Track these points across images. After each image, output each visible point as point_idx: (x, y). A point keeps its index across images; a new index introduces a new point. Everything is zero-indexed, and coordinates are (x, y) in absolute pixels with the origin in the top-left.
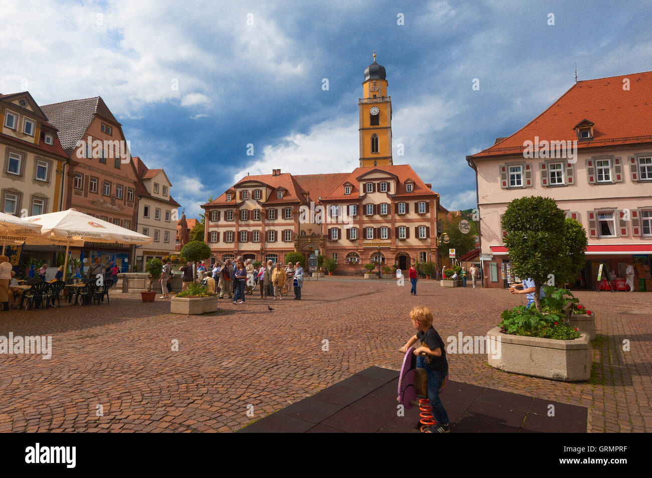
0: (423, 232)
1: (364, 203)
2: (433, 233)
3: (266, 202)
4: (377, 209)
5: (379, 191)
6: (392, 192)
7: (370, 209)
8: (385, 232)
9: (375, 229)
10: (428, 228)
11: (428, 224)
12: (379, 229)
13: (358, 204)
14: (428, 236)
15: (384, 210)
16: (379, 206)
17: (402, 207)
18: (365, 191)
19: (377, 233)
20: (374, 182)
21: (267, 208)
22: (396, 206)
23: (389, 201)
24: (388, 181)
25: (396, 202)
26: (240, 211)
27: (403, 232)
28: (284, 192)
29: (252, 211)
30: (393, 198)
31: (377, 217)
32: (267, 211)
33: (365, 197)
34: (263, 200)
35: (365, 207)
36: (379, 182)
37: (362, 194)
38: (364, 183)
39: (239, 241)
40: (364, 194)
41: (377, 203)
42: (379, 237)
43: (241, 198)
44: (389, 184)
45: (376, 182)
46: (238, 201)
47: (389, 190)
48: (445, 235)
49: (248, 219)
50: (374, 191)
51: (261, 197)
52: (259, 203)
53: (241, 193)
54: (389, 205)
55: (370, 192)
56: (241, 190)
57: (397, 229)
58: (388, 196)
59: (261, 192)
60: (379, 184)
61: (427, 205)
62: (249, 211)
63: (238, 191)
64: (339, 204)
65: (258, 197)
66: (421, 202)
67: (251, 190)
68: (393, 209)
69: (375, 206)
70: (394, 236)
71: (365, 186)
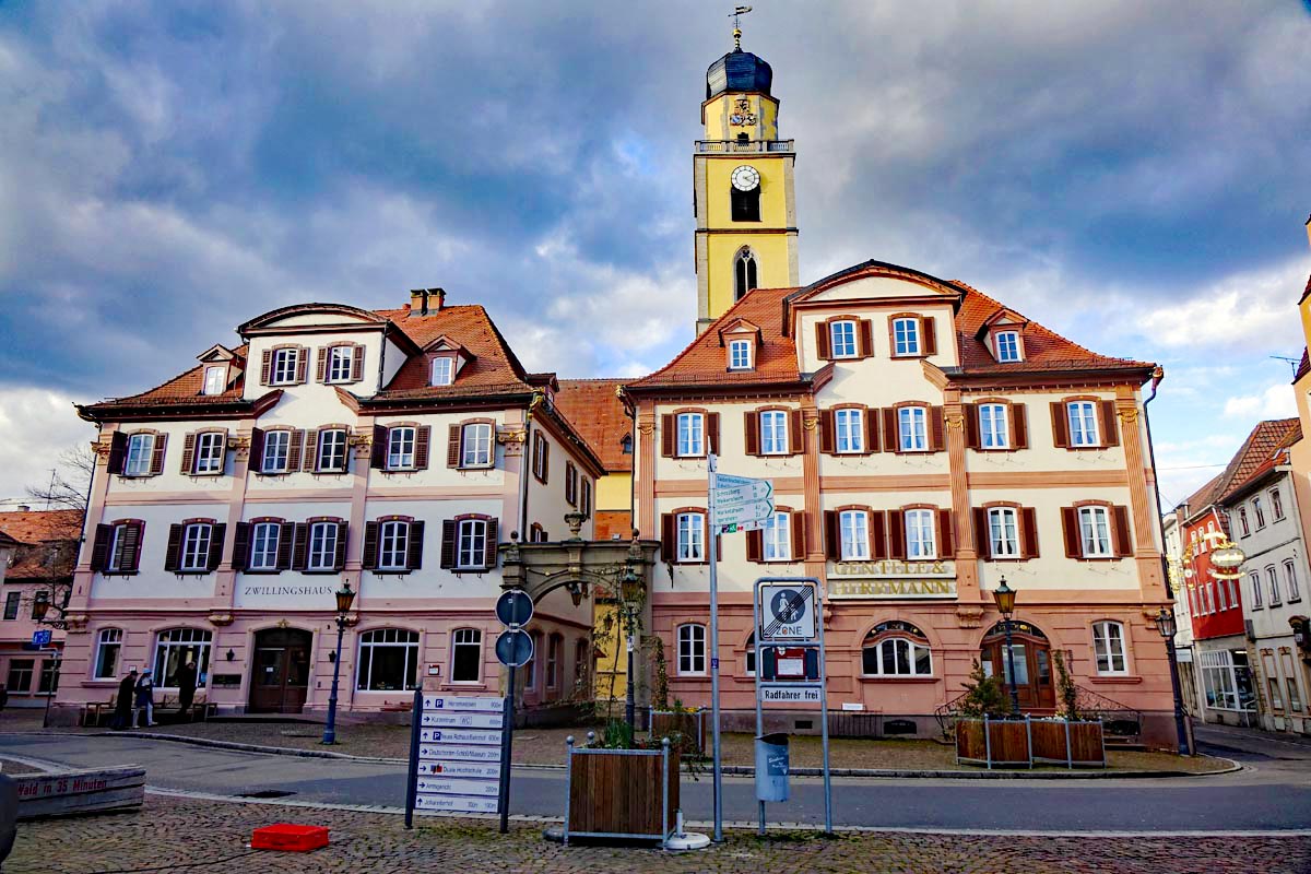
0: (1099, 528)
1: (824, 402)
3: (379, 394)
4: (883, 430)
6: (947, 354)
7: (852, 430)
8: (923, 532)
9: (877, 518)
10: (1119, 514)
12: (897, 518)
13: (795, 405)
14: (1123, 545)
15: (916, 428)
16: (890, 414)
17: (996, 424)
18: (824, 349)
19: (889, 534)
20: (865, 316)
21: (383, 421)
22: (971, 413)
25: (969, 399)
26: (260, 434)
27: (1007, 530)
28: (462, 361)
29: (312, 434)
30: (954, 381)
31: (885, 462)
32: (380, 432)
33: (826, 376)
34: (367, 388)
35: (827, 419)
36: (884, 314)
37: (810, 362)
38: (822, 318)
40: (826, 363)
41: (880, 402)
42: (899, 551)
43: (267, 377)
44: (928, 325)
45: (874, 315)
46: (254, 390)
47: (930, 347)
49: (293, 468)
50: (866, 351)
51: (358, 376)
52: (345, 397)
53: (269, 358)
54: (936, 415)
55: (845, 356)
56: (269, 343)
57: (979, 518)
58: (931, 371)
59: (360, 352)
61: (1107, 410)
62: (298, 435)
63: (259, 346)
64: (712, 408)
65: (345, 375)
66: (1077, 399)
67: (315, 343)
68: (955, 429)
69: (871, 415)
70: (967, 546)
71: (822, 329)
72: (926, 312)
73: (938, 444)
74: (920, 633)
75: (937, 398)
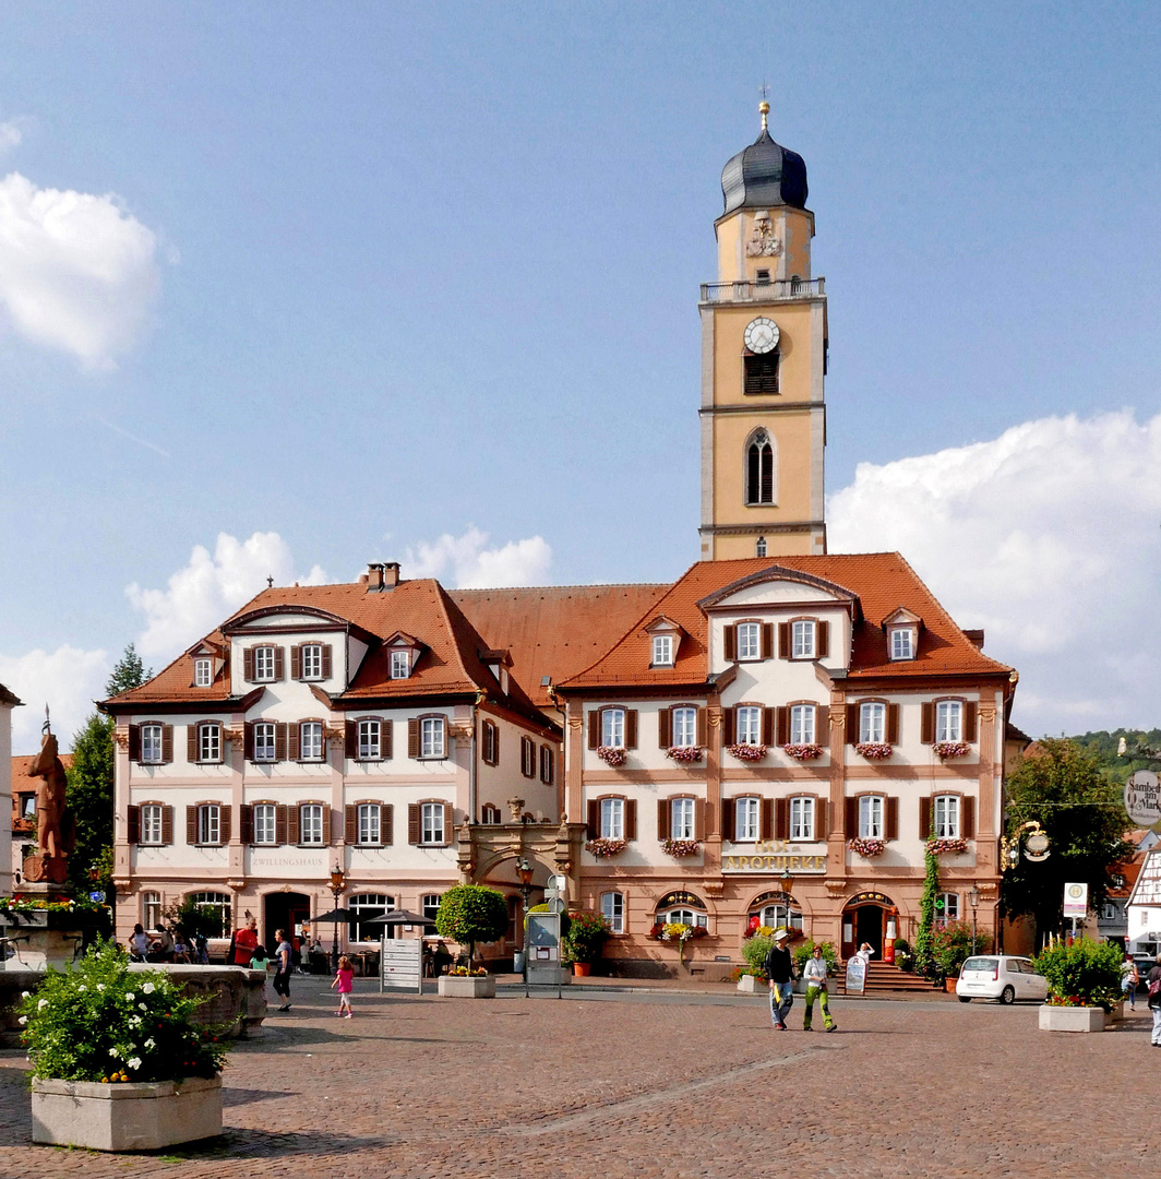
0: (951, 816)
1: (727, 700)
2: (988, 821)
3: (347, 690)
4: (777, 723)
5: (786, 653)
6: (838, 657)
7: (750, 728)
8: (804, 817)
9: (767, 804)
10: (968, 803)
11: (970, 788)
12: (783, 805)
13: (702, 703)
14: (968, 830)
15: (804, 730)
16: (784, 713)
17: (874, 723)
18: (730, 653)
19: (776, 820)
20: (768, 619)
21: (352, 716)
23: (824, 695)
25: (851, 700)
26: (250, 727)
27: (871, 819)
28: (417, 653)
29: (293, 726)
30: (842, 684)
31: (778, 754)
32: (350, 727)
33: (730, 677)
34: (336, 685)
35: (729, 717)
36: (785, 618)
37: (719, 664)
40: (729, 666)
41: (775, 701)
43: (250, 675)
44: (823, 629)
45: (776, 620)
46: (240, 686)
47: (823, 649)
48: (1033, 829)
49: (280, 757)
50: (767, 653)
51: (327, 673)
52: (319, 694)
53: (250, 655)
54: (823, 713)
55: (750, 657)
56: (247, 642)
57: (851, 805)
58: (823, 675)
59: (327, 650)
60: (785, 630)
61: (970, 710)
62: (281, 728)
63: (239, 646)
64: (631, 705)
65: (316, 672)
66: (946, 699)
67: (288, 642)
68: (838, 726)
69: (768, 713)
70: (839, 832)
71: (730, 633)
72: (823, 617)
73: (824, 740)
75: (825, 698)
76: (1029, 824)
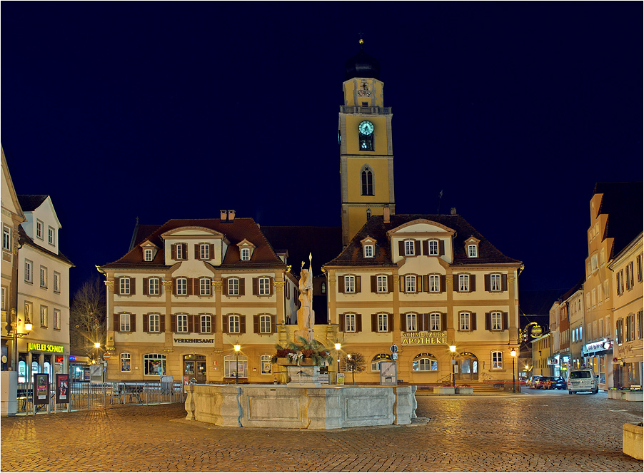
0: (498, 320)
1: (401, 272)
2: (513, 322)
3: (222, 263)
4: (424, 283)
5: (426, 253)
6: (448, 256)
7: (411, 284)
8: (436, 321)
9: (420, 316)
10: (505, 315)
11: (505, 309)
12: (427, 316)
13: (390, 274)
14: (505, 326)
15: (435, 284)
16: (426, 277)
17: (464, 282)
18: (402, 253)
19: (424, 323)
20: (417, 239)
21: (225, 276)
24: (441, 239)
25: (455, 273)
26: (174, 280)
27: (466, 321)
28: (253, 250)
29: (197, 281)
30: (450, 266)
31: (424, 296)
32: (224, 281)
33: (402, 263)
34: (217, 261)
35: (402, 280)
36: (425, 239)
37: (397, 257)
38: (401, 239)
39: (173, 329)
40: (402, 257)
41: (422, 273)
42: (427, 328)
43: (174, 256)
44: (442, 243)
45: (421, 239)
46: (169, 261)
47: (442, 253)
48: (535, 325)
49: (190, 293)
50: (418, 253)
51: (212, 256)
52: (209, 266)
53: (174, 248)
54: (443, 278)
55: (410, 255)
56: (173, 242)
58: (442, 263)
59: (212, 247)
60: (425, 243)
61: (504, 277)
62: (190, 280)
63: (169, 243)
64: (358, 273)
65: (207, 257)
66: (494, 273)
67: (193, 242)
68: (449, 283)
69: (419, 278)
71: (401, 244)
73: (443, 289)
74: (433, 357)
75: (444, 272)
76: (532, 323)
